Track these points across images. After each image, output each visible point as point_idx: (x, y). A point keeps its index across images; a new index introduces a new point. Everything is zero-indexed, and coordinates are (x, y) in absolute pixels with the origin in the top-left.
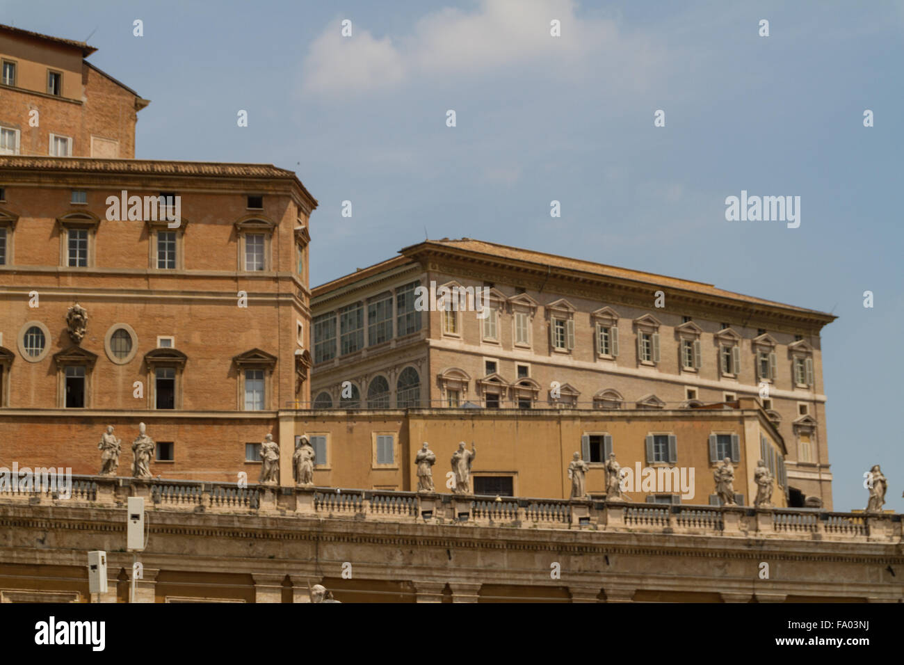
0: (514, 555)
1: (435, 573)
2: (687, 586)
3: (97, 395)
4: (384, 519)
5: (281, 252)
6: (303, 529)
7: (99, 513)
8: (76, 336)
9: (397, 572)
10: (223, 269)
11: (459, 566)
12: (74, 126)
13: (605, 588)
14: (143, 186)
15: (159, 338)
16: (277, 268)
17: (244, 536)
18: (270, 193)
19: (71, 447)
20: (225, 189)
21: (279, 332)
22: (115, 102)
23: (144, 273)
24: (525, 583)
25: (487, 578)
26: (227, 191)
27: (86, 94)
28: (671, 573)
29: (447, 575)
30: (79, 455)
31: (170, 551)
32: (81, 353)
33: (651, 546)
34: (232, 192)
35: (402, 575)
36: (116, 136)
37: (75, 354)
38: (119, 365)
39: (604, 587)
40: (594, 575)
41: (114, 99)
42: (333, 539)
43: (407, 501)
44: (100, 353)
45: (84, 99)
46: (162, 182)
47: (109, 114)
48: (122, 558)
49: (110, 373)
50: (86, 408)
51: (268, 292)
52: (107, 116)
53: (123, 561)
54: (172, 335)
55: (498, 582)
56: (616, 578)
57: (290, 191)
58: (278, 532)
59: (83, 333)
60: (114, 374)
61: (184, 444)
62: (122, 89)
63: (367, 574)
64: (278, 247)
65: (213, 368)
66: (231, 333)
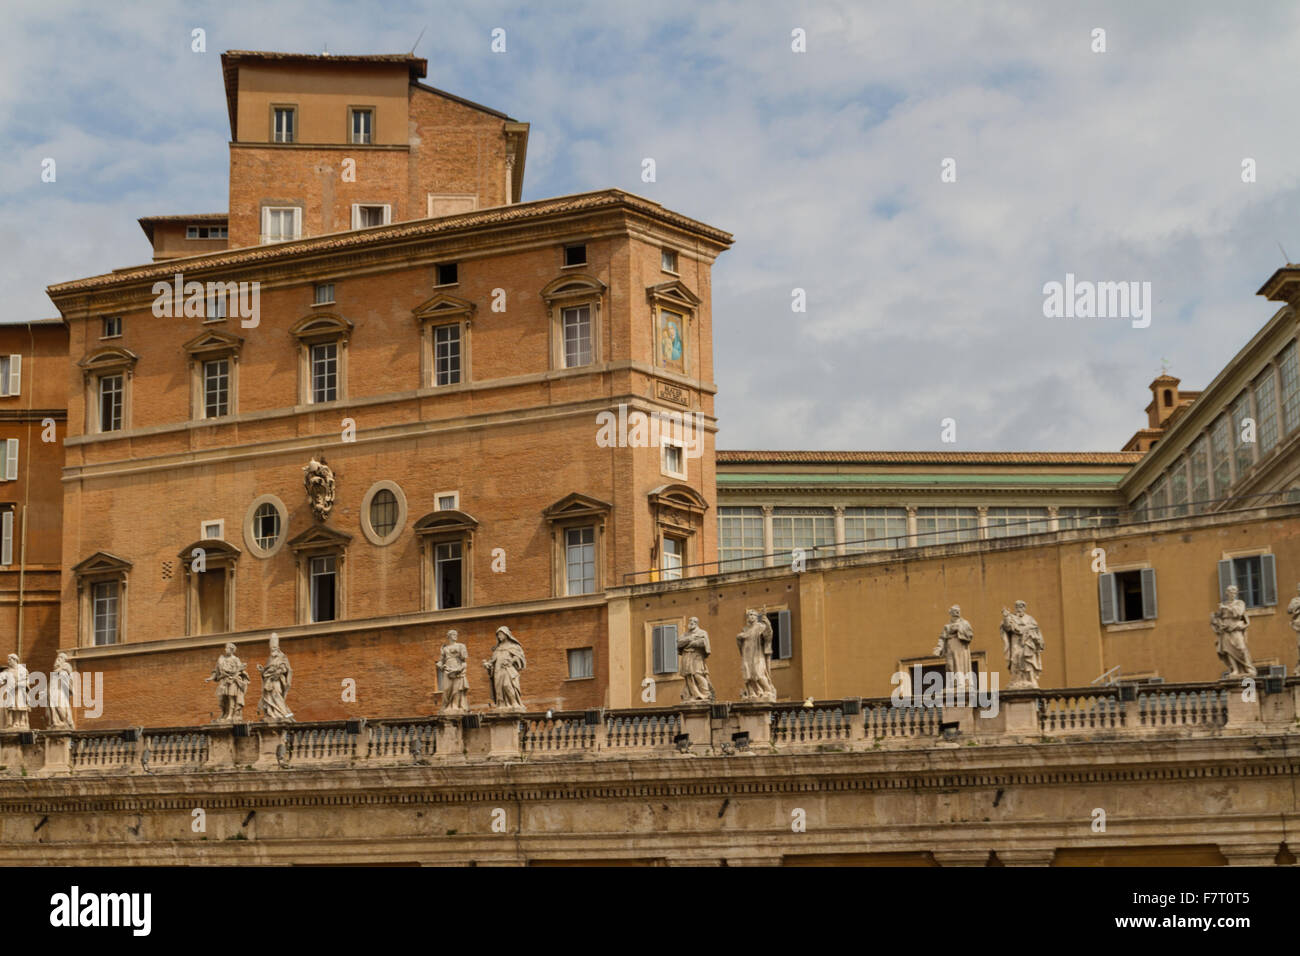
0: (836, 801)
1: (704, 842)
2: (1155, 836)
3: (352, 597)
4: (626, 755)
5: (615, 329)
6: (485, 782)
7: (194, 780)
8: (319, 511)
9: (644, 843)
10: (530, 372)
11: (746, 827)
12: (396, 186)
13: (995, 849)
14: (408, 260)
15: (437, 495)
16: (609, 357)
17: (406, 800)
18: (595, 236)
19: (317, 683)
20: (526, 242)
21: (613, 460)
22: (470, 136)
23: (413, 397)
24: (857, 849)
25: (792, 845)
26: (530, 245)
27: (419, 133)
28: (1124, 813)
29: (724, 844)
30: (328, 695)
31: (306, 833)
32: (325, 535)
33: (1068, 766)
34: (537, 245)
35: (651, 849)
36: (473, 188)
37: (319, 538)
38: (381, 547)
39: (996, 847)
40: (979, 827)
41: (467, 131)
42: (539, 796)
43: (667, 721)
44: (355, 531)
45: (415, 142)
46: (434, 249)
47: (459, 157)
48: (239, 850)
49: (369, 562)
50: (337, 620)
51: (596, 397)
52: (456, 160)
53: (242, 853)
54: (455, 488)
55: (811, 850)
56: (1018, 830)
57: (625, 228)
58: (454, 789)
59: (329, 503)
60: (373, 562)
61: (476, 660)
62: (481, 113)
63: (597, 850)
64: (610, 321)
65: (516, 534)
66: (541, 474)
